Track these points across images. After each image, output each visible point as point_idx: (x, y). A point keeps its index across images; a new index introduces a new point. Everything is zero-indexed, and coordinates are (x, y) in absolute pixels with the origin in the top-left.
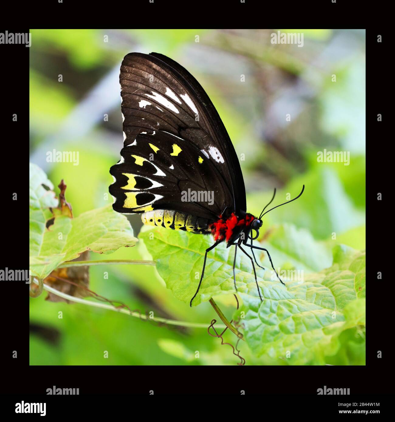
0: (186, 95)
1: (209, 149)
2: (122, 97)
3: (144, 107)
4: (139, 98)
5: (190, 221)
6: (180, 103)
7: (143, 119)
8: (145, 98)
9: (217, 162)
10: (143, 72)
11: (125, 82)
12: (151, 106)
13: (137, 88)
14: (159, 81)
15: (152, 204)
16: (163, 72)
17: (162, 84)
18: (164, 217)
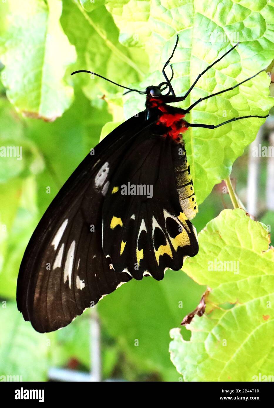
0: (53, 243)
1: (98, 186)
2: (83, 311)
3: (83, 282)
4: (77, 293)
5: (182, 167)
6: (63, 245)
7: (96, 275)
8: (74, 287)
9: (110, 170)
10: (49, 304)
11: (67, 317)
12: (79, 275)
13: (67, 301)
14: (50, 282)
15: (176, 217)
16: (39, 283)
17: (52, 276)
18: (188, 196)
